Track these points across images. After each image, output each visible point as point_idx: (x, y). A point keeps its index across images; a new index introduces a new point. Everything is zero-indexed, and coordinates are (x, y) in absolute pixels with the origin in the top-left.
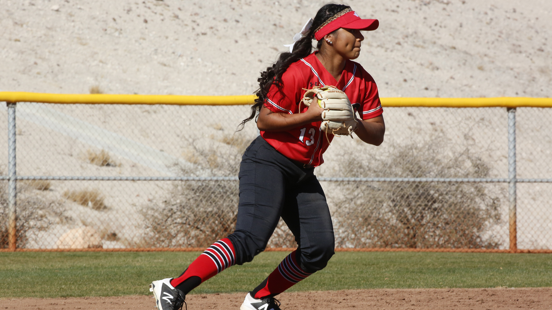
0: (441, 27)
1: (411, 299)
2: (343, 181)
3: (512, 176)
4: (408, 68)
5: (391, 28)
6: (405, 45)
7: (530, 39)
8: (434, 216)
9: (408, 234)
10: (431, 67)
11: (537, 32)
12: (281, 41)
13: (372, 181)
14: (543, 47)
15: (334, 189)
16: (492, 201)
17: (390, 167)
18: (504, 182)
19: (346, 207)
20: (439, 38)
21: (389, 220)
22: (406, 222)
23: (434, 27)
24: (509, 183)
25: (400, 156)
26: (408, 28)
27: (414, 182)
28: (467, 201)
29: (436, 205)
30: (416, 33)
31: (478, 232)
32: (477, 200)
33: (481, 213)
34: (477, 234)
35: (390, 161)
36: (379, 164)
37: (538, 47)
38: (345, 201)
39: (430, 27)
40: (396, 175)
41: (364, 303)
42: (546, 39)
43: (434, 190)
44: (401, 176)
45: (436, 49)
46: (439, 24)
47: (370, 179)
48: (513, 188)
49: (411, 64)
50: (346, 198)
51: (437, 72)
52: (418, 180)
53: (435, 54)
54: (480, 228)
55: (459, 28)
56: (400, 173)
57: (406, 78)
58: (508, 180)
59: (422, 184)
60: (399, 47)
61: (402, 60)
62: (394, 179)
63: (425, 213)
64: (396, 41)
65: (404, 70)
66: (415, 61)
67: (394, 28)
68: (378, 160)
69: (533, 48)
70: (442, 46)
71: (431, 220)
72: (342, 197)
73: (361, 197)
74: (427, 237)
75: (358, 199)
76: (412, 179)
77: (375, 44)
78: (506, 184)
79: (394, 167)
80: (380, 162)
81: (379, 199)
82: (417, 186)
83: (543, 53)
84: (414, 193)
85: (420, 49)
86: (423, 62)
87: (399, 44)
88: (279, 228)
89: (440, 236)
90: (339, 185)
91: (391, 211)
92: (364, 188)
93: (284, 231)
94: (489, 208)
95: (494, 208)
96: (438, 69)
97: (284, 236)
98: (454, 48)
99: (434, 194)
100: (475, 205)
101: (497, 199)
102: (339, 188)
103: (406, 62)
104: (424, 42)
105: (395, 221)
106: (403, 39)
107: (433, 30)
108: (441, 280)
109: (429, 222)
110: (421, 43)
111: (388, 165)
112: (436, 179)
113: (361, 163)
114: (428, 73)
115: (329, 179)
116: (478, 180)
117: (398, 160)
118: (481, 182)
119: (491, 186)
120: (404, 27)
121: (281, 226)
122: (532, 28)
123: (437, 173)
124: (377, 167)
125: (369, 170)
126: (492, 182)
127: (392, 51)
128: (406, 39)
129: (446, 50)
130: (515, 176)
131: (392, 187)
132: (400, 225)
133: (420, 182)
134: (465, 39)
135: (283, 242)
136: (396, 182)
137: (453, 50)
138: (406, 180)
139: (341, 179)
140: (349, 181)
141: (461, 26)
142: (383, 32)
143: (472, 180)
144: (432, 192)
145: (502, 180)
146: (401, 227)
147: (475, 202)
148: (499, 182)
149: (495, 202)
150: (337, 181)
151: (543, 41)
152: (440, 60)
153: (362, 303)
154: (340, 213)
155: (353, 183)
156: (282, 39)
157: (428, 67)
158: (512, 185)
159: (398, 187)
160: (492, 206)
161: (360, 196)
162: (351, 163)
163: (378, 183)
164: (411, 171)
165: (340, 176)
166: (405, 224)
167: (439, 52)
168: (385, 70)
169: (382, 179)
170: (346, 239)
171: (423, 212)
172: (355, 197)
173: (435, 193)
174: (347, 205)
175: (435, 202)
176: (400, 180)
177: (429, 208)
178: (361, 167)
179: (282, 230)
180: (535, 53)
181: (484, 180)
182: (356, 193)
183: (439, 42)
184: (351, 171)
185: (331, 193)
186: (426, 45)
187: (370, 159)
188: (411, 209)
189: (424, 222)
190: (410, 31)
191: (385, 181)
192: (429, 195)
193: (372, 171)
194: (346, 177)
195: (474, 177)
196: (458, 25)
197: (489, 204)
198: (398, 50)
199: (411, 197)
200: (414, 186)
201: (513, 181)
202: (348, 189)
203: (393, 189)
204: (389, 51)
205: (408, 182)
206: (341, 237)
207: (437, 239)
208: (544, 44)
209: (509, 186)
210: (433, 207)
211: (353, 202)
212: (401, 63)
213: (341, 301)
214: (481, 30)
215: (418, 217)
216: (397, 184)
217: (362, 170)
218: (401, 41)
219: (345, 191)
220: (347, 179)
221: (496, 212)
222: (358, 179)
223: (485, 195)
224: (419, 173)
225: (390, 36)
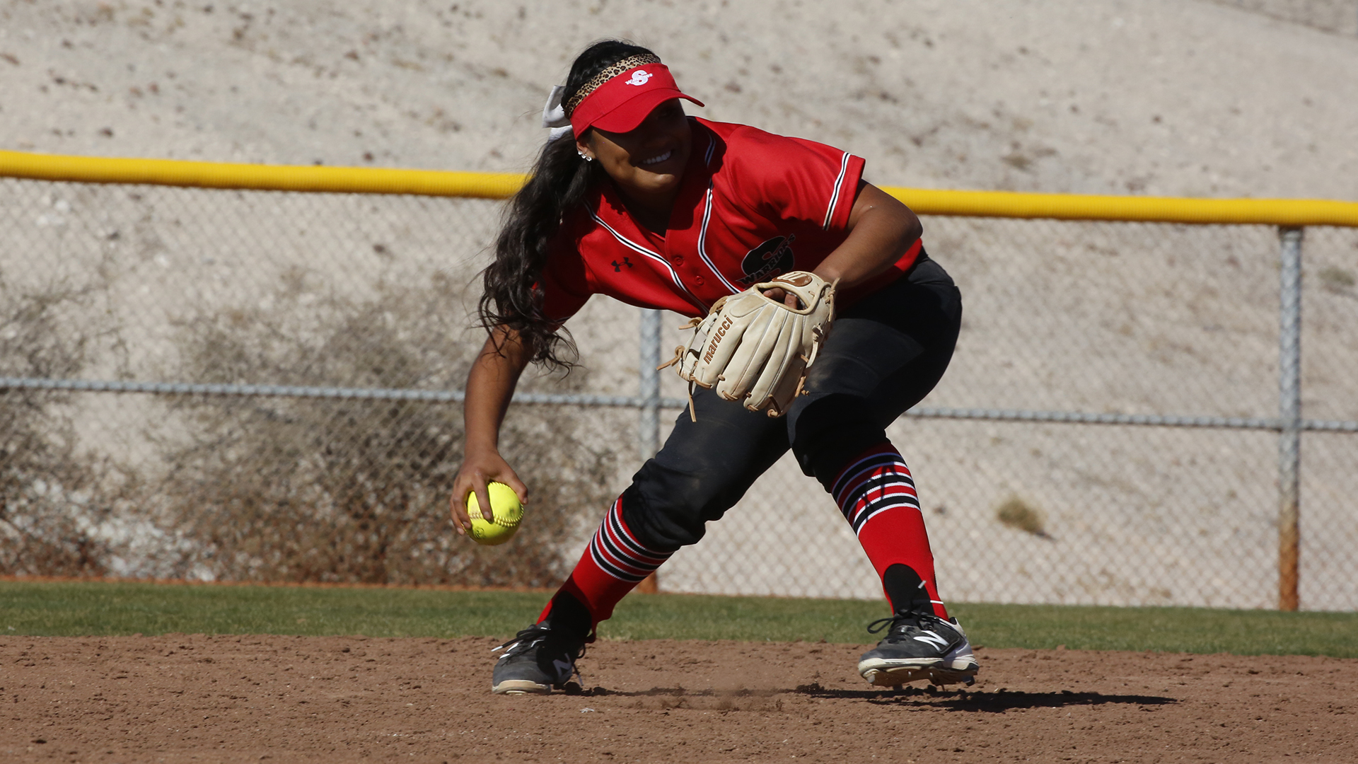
0: (467, 14)
1: (367, 651)
2: (190, 393)
3: (649, 392)
4: (377, 124)
5: (334, 14)
6: (371, 60)
7: (706, 56)
8: (438, 497)
9: (366, 547)
10: (438, 122)
11: (724, 39)
12: (26, 39)
13: (271, 395)
14: (741, 81)
15: (164, 418)
16: (593, 459)
17: (322, 358)
18: (629, 405)
19: (196, 468)
20: (463, 46)
21: (312, 505)
22: (361, 511)
23: (448, 16)
24: (642, 408)
25: (350, 329)
26: (378, 16)
27: (387, 400)
28: (527, 459)
29: (443, 468)
30: (399, 28)
31: (554, 542)
32: (555, 454)
33: (563, 490)
34: (552, 547)
35: (320, 342)
36: (290, 351)
37: (725, 80)
38: (196, 449)
39: (439, 14)
40: (335, 382)
41: (238, 656)
42: (748, 59)
43: (437, 425)
44: (351, 384)
45: (452, 74)
46: (463, 8)
47: (266, 390)
48: (652, 424)
49: (386, 112)
50: (198, 441)
51: (455, 137)
52: (398, 394)
53: (452, 87)
54: (561, 532)
55: (517, 21)
56: (348, 376)
57: (372, 149)
58: (639, 402)
59: (407, 406)
60: (352, 65)
61: (359, 99)
62: (332, 392)
63: (412, 488)
64: (347, 48)
65: (365, 129)
66: (396, 105)
67: (340, 15)
68: (289, 340)
69: (713, 82)
70: (469, 67)
71: (428, 507)
72: (187, 440)
73: (238, 440)
74: (416, 554)
75: (229, 446)
76: (381, 393)
77: (287, 56)
78: (631, 414)
79: (331, 359)
80: (293, 345)
81: (287, 447)
82: (394, 413)
83: (738, 98)
84: (384, 432)
85: (410, 72)
86: (417, 108)
87: (353, 56)
88: (10, 522)
89: (452, 553)
90: (179, 406)
91: (319, 480)
92: (245, 415)
93: (22, 531)
94: (586, 478)
95: (598, 477)
96: (457, 128)
97: (21, 544)
98: (503, 74)
99: (438, 435)
100: (549, 470)
101: (608, 453)
102: (178, 413)
103: (373, 107)
104: (422, 55)
105: (329, 509)
106: (366, 43)
107: (448, 24)
108: (450, 627)
109: (422, 514)
110: (411, 57)
111: (316, 355)
112: (446, 396)
113: (243, 346)
114: (431, 137)
115: (152, 387)
116: (559, 399)
117: (345, 338)
118: (565, 404)
119: (593, 417)
120: (368, 11)
121: (14, 515)
122: (710, 26)
123: (447, 378)
124: (286, 357)
125: (264, 365)
126: (595, 405)
127: (333, 75)
128: (373, 45)
129: (480, 77)
130: (656, 393)
131: (325, 413)
132: (344, 519)
133: (402, 402)
134: (533, 51)
135: (18, 560)
136: (338, 398)
137: (500, 79)
138: (364, 393)
139: (184, 388)
140: (206, 394)
141: (522, 14)
142: (312, 22)
143: (542, 397)
144: (434, 430)
145: (623, 400)
146: (347, 525)
147: (550, 460)
148: (613, 405)
149: (604, 460)
150: (172, 394)
151: (740, 63)
152: (464, 106)
153: (233, 656)
154: (179, 483)
155: (217, 401)
156: (30, 33)
157: (430, 123)
158: (648, 414)
159: (342, 413)
160: (593, 472)
161: (235, 435)
162: (214, 344)
163: (288, 402)
164: (378, 371)
165: (182, 380)
166: (356, 516)
167: (461, 84)
168: (312, 126)
169: (299, 391)
170: (194, 558)
171: (408, 483)
172: (221, 441)
173: (443, 432)
174: (199, 462)
175: (440, 457)
176: (347, 393)
177: (424, 476)
178: (240, 356)
179: (15, 527)
180: (718, 95)
181: (575, 398)
182: (224, 430)
183: (463, 56)
184: (214, 366)
185: (155, 427)
186: (426, 63)
187: (268, 336)
188: (374, 476)
189: (411, 512)
190: (385, 23)
191: (305, 397)
192: (423, 435)
193: (270, 370)
194: (198, 382)
195: (548, 391)
196: (514, 11)
197: (586, 466)
198: (350, 74)
199: (374, 442)
200: (385, 413)
201: (652, 404)
202: (203, 418)
203: (328, 419)
204: (325, 74)
205: (369, 401)
206: (179, 551)
207: (442, 562)
208: (744, 72)
209: (641, 419)
210: (436, 472)
211: (217, 454)
212: (358, 108)
213: (174, 651)
214: (575, 27)
215: (393, 500)
216: (336, 407)
217: (243, 366)
218: (360, 48)
219: (194, 422)
220: (201, 388)
221: (604, 489)
222: (233, 389)
223: (577, 443)
224: (400, 375)
225: (328, 33)
